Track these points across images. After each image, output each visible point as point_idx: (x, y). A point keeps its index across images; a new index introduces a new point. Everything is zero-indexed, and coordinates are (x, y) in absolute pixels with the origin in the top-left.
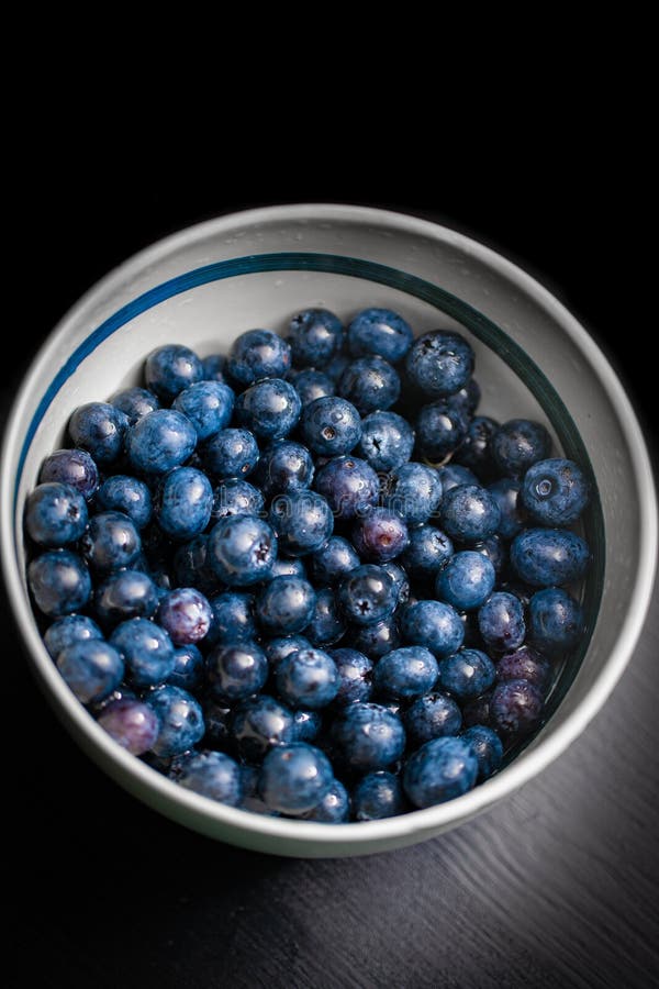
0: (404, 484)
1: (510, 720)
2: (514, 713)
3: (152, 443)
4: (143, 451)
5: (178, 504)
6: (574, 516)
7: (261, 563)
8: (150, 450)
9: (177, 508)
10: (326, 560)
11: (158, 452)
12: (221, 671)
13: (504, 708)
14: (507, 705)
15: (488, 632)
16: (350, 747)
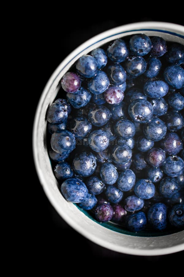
0: (175, 163)
1: (98, 211)
2: (100, 212)
3: (172, 73)
4: (170, 71)
5: (154, 86)
6: (172, 224)
7: (136, 118)
8: (170, 73)
9: (152, 86)
10: (143, 140)
11: (170, 76)
12: (97, 110)
13: (101, 209)
14: (102, 209)
15: (128, 200)
16: (78, 159)
